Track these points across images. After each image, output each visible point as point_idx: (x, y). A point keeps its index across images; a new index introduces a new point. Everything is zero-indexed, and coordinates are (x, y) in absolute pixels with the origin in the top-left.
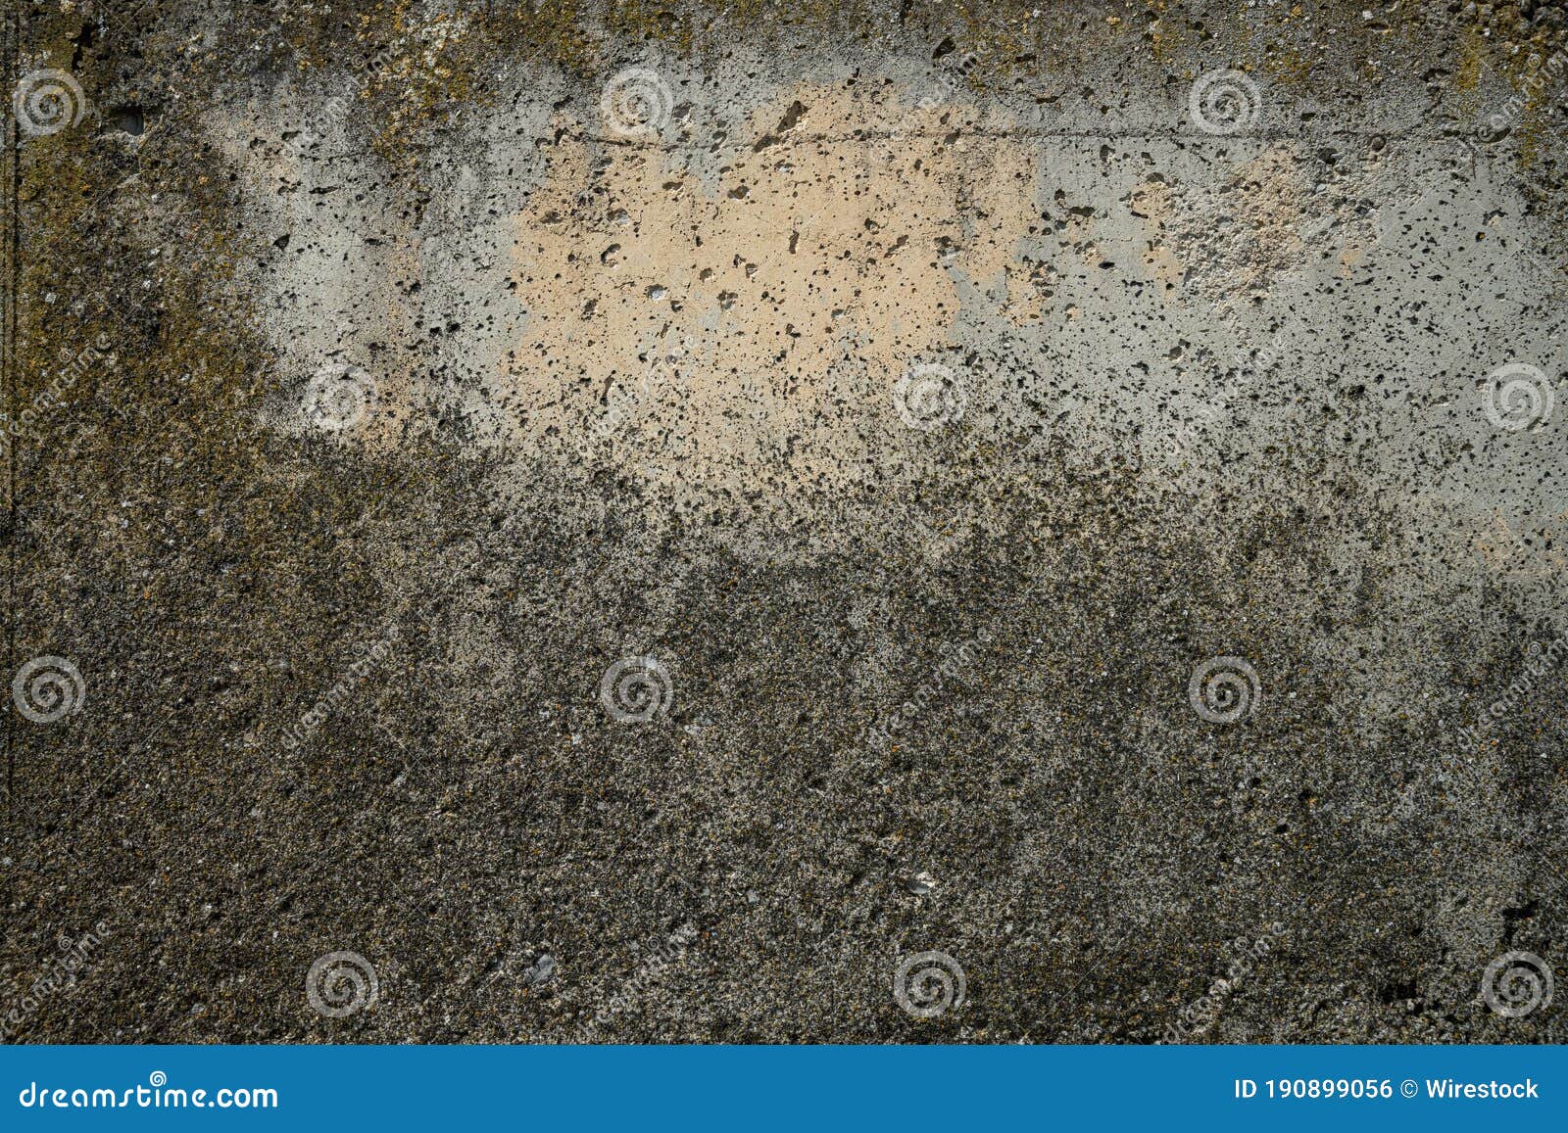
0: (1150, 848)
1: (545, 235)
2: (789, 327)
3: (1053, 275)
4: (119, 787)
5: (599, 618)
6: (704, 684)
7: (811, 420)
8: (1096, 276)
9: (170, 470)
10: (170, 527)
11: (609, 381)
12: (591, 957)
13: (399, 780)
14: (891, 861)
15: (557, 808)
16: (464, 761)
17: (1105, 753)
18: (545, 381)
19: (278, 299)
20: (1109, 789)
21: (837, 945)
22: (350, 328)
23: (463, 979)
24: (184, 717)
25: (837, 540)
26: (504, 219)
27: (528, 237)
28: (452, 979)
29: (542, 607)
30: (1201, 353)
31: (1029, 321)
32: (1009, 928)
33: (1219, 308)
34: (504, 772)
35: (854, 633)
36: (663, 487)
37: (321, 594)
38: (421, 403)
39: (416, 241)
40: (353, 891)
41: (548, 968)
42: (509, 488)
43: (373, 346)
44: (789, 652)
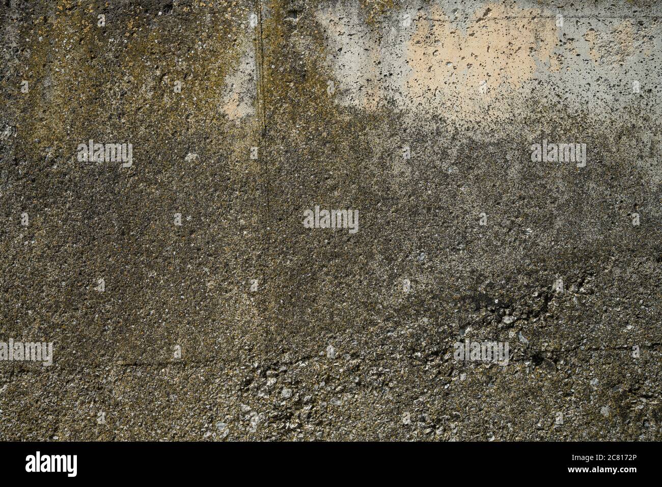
0: (592, 220)
1: (416, 47)
2: (488, 74)
3: (563, 58)
4: (299, 207)
5: (435, 158)
6: (466, 176)
7: (494, 100)
8: (575, 58)
9: (310, 117)
10: (311, 133)
11: (436, 90)
12: (435, 253)
13: (379, 204)
14: (519, 225)
15: (425, 211)
16: (398, 199)
17: (579, 194)
18: (418, 90)
19: (340, 67)
20: (580, 204)
21: (505, 249)
22: (361, 75)
23: (400, 260)
24: (317, 187)
25: (502, 134)
26: (404, 43)
27: (411, 48)
28: (397, 260)
29: (419, 155)
30: (605, 80)
31: (556, 71)
32: (553, 243)
33: (610, 67)
34: (409, 201)
35: (508, 161)
36: (452, 120)
37: (356, 152)
38: (382, 96)
39: (379, 49)
40: (367, 235)
41: (423, 257)
42: (408, 120)
43: (368, 80)
44: (489, 167)
